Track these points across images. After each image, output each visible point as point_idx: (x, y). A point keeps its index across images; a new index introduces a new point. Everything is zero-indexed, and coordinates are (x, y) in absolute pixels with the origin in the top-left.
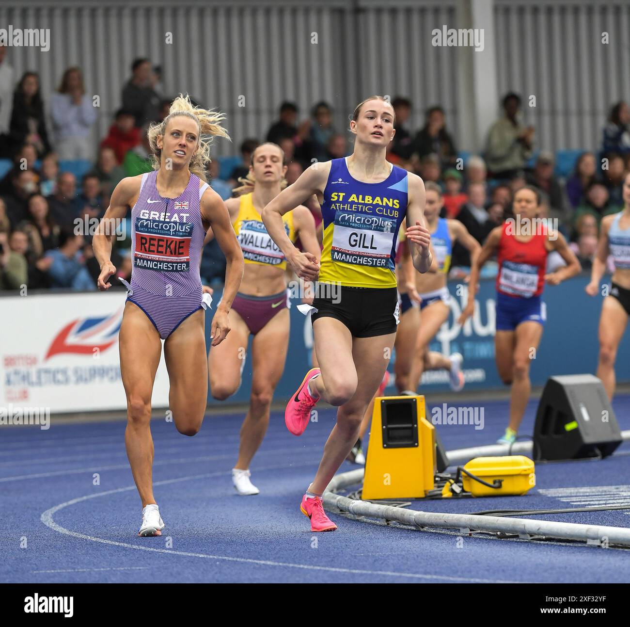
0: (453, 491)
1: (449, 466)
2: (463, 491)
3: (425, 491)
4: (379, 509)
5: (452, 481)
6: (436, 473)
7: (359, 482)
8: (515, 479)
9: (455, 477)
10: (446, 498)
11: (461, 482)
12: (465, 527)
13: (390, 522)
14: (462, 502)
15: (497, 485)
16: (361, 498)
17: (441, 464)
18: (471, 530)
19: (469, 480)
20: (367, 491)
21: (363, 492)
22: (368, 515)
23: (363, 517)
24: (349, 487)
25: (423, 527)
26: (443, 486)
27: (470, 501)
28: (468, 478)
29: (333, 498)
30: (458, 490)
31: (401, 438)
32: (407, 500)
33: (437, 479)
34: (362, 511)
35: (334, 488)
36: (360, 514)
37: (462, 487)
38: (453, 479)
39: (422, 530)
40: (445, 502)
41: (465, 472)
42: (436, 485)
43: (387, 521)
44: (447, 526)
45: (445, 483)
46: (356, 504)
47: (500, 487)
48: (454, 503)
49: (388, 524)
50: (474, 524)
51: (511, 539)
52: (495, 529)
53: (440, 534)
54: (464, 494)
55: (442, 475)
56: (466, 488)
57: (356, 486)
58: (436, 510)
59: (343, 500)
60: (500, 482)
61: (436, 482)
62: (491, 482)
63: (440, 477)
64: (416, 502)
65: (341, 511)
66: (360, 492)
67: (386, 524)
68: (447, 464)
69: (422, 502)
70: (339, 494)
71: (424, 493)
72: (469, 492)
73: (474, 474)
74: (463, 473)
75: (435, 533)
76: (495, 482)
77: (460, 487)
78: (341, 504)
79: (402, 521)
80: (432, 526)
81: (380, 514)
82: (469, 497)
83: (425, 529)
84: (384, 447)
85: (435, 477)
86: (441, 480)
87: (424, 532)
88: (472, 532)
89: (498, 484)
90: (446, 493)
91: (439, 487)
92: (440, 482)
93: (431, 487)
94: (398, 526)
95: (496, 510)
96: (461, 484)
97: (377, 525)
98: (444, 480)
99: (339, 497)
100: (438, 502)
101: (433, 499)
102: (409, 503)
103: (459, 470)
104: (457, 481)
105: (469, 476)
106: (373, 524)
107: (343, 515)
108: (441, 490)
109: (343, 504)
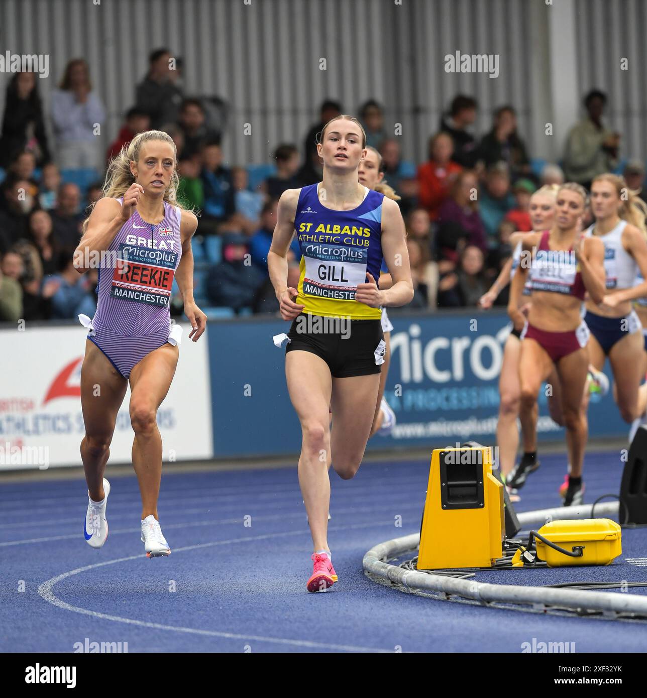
0: (524, 560)
1: (520, 530)
2: (537, 559)
3: (492, 560)
4: (438, 581)
5: (524, 549)
6: (505, 538)
7: (414, 548)
8: (599, 545)
9: (527, 543)
10: (516, 568)
11: (534, 549)
12: (539, 602)
13: (450, 596)
14: (535, 573)
15: (577, 552)
16: (416, 568)
17: (510, 528)
18: (546, 606)
19: (543, 547)
20: (424, 559)
21: (419, 561)
22: (424, 588)
23: (419, 590)
24: (402, 555)
25: (489, 602)
26: (513, 554)
27: (544, 572)
28: (543, 545)
29: (383, 567)
30: (531, 558)
31: (464, 497)
32: (470, 570)
33: (506, 545)
34: (417, 582)
35: (384, 555)
36: (415, 587)
37: (535, 555)
38: (525, 546)
39: (488, 605)
40: (516, 573)
41: (539, 537)
42: (505, 552)
43: (447, 594)
44: (518, 601)
45: (516, 550)
46: (410, 575)
47: (581, 555)
48: (526, 573)
49: (448, 598)
50: (550, 599)
51: (594, 617)
52: (575, 605)
53: (509, 610)
54: (537, 563)
55: (511, 541)
56: (540, 557)
57: (410, 553)
58: (504, 583)
59: (394, 570)
60: (581, 549)
61: (504, 549)
62: (570, 550)
63: (510, 544)
64: (481, 573)
65: (393, 582)
66: (416, 561)
67: (445, 598)
68: (518, 528)
69: (488, 573)
70: (390, 563)
71: (490, 562)
72: (544, 561)
73: (550, 540)
74: (536, 539)
75: (504, 610)
76: (574, 549)
77: (533, 554)
78: (393, 575)
79: (465, 596)
80: (500, 600)
81: (439, 586)
82: (544, 567)
83: (492, 604)
84: (443, 508)
85: (503, 543)
86: (510, 547)
87: (491, 608)
88: (547, 608)
89: (578, 550)
90: (517, 562)
91: (508, 555)
92: (510, 549)
93: (499, 555)
94: (460, 601)
95: (576, 582)
96: (535, 552)
97: (435, 600)
98: (515, 546)
99: (390, 567)
100: (507, 572)
101: (501, 569)
102: (473, 574)
103: (532, 535)
104: (530, 548)
105: (544, 542)
106: (431, 599)
107: (395, 588)
108: (511, 559)
109: (395, 574)
